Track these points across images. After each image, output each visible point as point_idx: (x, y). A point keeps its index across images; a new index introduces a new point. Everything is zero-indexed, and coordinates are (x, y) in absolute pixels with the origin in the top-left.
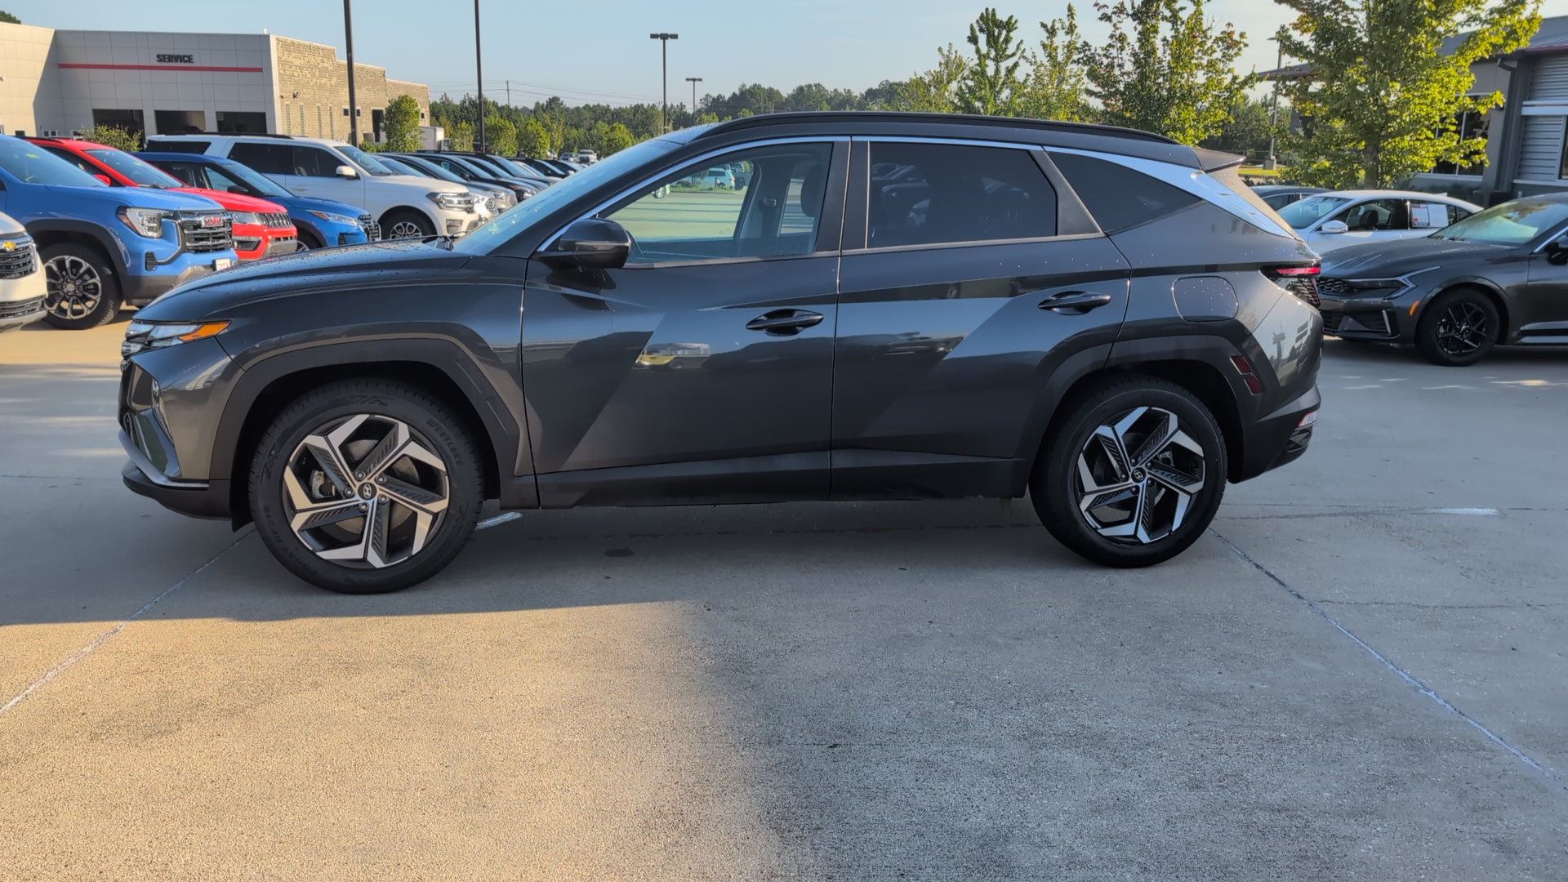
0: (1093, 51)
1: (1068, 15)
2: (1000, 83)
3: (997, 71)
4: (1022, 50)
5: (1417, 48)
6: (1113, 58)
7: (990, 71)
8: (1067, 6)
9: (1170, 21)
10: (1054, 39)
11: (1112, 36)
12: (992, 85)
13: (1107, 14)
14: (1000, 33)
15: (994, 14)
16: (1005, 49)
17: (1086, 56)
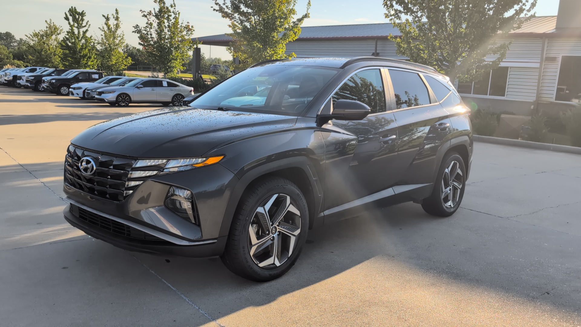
0: (140, 28)
1: (116, 13)
2: (81, 37)
3: (79, 32)
4: (89, 24)
5: (274, 37)
6: (148, 32)
7: (76, 31)
8: (115, 9)
9: (166, 19)
10: (109, 22)
11: (147, 23)
12: (78, 38)
13: (145, 15)
14: (79, 17)
15: (75, 10)
16: (82, 23)
17: (138, 30)
